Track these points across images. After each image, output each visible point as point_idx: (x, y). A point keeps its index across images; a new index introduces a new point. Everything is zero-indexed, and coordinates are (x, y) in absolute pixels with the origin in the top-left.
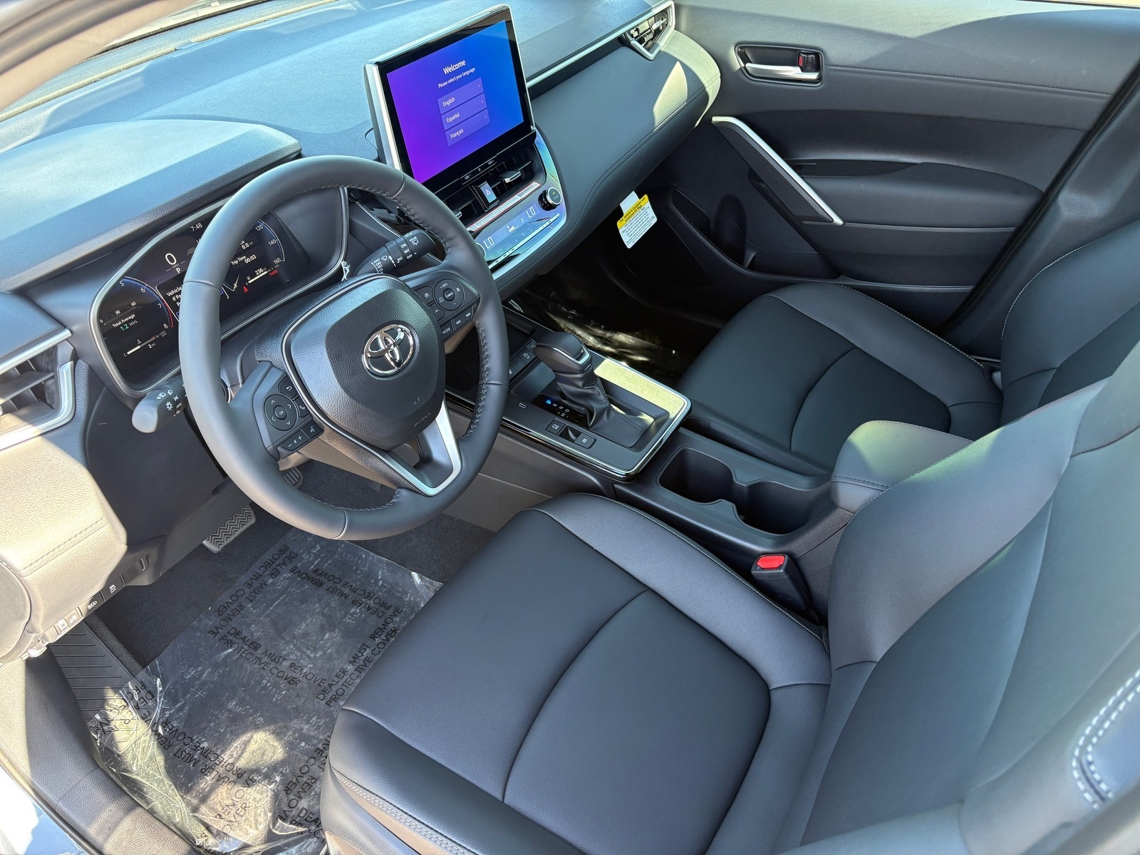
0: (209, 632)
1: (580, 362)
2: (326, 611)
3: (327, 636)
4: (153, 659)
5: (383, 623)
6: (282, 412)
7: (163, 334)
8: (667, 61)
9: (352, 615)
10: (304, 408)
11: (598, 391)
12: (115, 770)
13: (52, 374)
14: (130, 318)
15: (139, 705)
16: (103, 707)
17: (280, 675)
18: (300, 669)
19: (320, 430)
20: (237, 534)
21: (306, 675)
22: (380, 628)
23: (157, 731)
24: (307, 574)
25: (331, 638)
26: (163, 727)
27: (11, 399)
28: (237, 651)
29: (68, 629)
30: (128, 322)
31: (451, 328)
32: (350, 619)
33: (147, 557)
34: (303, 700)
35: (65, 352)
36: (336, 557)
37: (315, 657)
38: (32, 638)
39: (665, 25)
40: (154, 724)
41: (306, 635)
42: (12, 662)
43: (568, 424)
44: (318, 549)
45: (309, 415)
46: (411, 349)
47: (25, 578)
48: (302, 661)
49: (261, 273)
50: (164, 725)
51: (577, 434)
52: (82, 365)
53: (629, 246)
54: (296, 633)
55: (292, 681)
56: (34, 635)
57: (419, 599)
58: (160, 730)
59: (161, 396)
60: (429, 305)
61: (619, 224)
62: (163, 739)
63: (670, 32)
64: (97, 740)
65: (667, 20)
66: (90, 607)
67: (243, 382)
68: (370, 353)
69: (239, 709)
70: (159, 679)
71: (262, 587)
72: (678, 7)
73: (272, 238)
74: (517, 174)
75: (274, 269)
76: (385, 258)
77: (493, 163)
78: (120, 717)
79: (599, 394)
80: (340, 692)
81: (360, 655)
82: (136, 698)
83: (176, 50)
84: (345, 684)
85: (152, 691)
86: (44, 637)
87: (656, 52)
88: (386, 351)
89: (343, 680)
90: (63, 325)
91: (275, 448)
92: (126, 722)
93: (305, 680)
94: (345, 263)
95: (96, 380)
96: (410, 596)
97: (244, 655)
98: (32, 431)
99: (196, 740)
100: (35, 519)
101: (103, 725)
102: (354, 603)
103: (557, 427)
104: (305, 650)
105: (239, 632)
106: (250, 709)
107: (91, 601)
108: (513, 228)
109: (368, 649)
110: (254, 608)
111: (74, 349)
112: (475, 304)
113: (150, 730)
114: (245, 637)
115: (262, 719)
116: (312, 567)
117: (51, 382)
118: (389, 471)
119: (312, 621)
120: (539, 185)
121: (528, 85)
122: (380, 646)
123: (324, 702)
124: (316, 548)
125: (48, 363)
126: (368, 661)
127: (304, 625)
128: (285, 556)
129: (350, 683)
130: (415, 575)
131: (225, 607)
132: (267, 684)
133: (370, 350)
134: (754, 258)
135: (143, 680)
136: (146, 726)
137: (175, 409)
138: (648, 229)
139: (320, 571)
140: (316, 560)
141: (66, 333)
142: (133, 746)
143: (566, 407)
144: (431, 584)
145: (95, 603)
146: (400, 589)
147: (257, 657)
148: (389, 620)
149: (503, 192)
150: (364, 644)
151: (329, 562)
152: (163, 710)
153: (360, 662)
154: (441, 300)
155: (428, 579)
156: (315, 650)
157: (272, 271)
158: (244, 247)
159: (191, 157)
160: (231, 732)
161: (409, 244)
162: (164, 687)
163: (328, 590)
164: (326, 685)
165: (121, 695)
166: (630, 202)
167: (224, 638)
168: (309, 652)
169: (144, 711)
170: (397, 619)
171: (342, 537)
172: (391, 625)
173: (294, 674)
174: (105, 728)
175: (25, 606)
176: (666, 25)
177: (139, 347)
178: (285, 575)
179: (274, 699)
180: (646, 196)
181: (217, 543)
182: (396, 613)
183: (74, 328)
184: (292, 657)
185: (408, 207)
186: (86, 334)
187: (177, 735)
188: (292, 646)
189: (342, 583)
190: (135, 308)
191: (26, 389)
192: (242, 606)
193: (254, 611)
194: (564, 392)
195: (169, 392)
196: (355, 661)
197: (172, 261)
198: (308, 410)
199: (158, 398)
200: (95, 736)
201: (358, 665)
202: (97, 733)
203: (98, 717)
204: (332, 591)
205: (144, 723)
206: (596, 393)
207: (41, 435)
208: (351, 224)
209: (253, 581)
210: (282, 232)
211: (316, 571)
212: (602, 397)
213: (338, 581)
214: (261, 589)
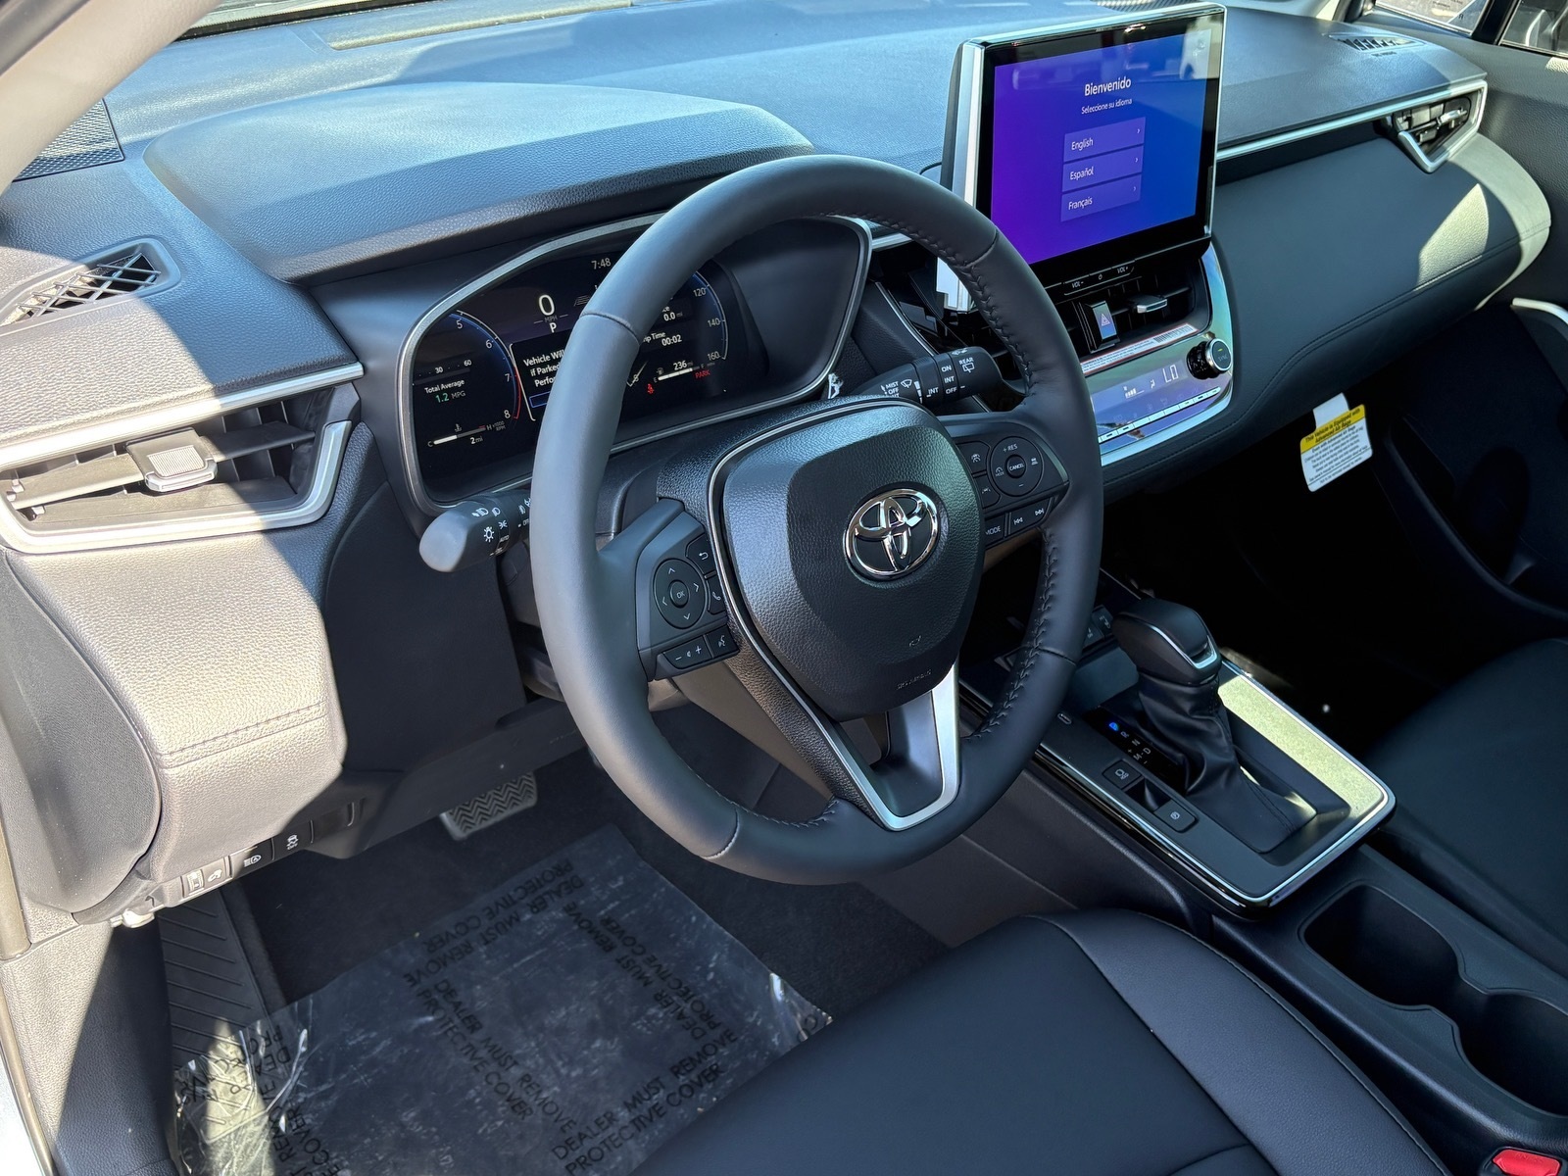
0: (405, 976)
1: (1199, 666)
2: (606, 999)
3: (598, 1044)
4: (305, 994)
5: (700, 1050)
6: (682, 594)
7: (500, 426)
8: (1457, 182)
9: (649, 1019)
10: (718, 598)
11: (1219, 726)
12: (190, 1171)
13: (311, 435)
14: (456, 384)
15: (263, 1066)
16: (205, 1052)
17: (500, 1088)
18: (537, 1089)
19: (734, 647)
20: (500, 817)
21: (544, 1104)
22: (691, 1059)
23: (277, 1121)
24: (590, 923)
25: (605, 1050)
26: (288, 1119)
27: (235, 459)
28: (441, 1023)
29: (202, 891)
30: (449, 391)
31: (1003, 529)
32: (644, 1025)
33: (363, 802)
34: (529, 1148)
35: (344, 401)
36: (647, 906)
37: (568, 1075)
38: (142, 886)
39: (1461, 122)
40: (276, 1108)
41: (561, 1031)
42: (93, 926)
43: (1147, 775)
44: (620, 883)
45: (723, 614)
46: (931, 541)
47: (166, 771)
48: (544, 1077)
49: (683, 369)
50: (291, 1115)
51: (1162, 799)
52: (363, 431)
53: (1313, 487)
54: (546, 1022)
55: (518, 1107)
56: (145, 883)
57: (771, 1027)
58: (283, 1121)
59: (480, 512)
60: (977, 474)
61: (1304, 443)
62: (282, 1140)
63: (1471, 133)
64: (178, 1106)
65: (1468, 114)
66: (247, 863)
67: (619, 530)
68: (859, 529)
69: (418, 1129)
70: (305, 1032)
71: (510, 924)
72: (1493, 95)
73: (715, 315)
74: (1162, 303)
75: (705, 368)
76: (908, 383)
77: (1126, 272)
78: (226, 1078)
79: (1220, 736)
80: (595, 1154)
81: (646, 1097)
82: (261, 1053)
83: (632, 5)
84: (608, 1142)
85: (290, 1048)
86: (160, 894)
87: (1439, 161)
88: (885, 532)
89: (606, 1135)
90: (354, 354)
91: (654, 654)
92: (233, 1089)
93: (540, 1112)
94: (836, 378)
95: (378, 465)
96: (758, 1017)
97: (450, 1034)
98: (252, 520)
99: (335, 1161)
100: (212, 671)
101: (197, 1083)
102: (659, 998)
103: (1124, 776)
104: (553, 1057)
105: (453, 990)
106: (436, 1133)
107: (251, 854)
108: (1133, 392)
109: (662, 1091)
110: (489, 957)
111: (360, 401)
112: (1057, 495)
113: (267, 1117)
114: (460, 1003)
115: (451, 1160)
116: (602, 912)
117: (307, 447)
118: (829, 759)
119: (578, 1010)
120: (1194, 330)
121: (1219, 155)
122: (685, 1091)
123: (563, 1164)
124: (616, 881)
125: (311, 416)
126: (657, 1112)
127: (563, 1012)
128: (562, 880)
129: (617, 1143)
130: (776, 982)
131: (441, 940)
132: (475, 1098)
133: (861, 524)
134: (1528, 571)
135: (281, 1024)
136: (263, 1108)
137: (495, 543)
138: (1352, 466)
139: (614, 925)
140: (612, 902)
141: (356, 370)
142: (232, 1136)
143: (1145, 743)
144: (802, 1006)
145: (256, 858)
146: (742, 998)
147: (470, 1045)
148: (711, 1050)
149: (1131, 328)
150: (657, 1079)
151: (633, 912)
152: (297, 1089)
153: (644, 1109)
154: (999, 472)
155: (796, 994)
156: (571, 1063)
157: (701, 370)
158: (666, 318)
159: (641, 124)
160: (395, 1165)
161: (956, 368)
162: (309, 1048)
163: (619, 961)
164: (574, 1132)
165: (238, 1039)
166: (1331, 411)
167: (425, 993)
168: (560, 1063)
169: (267, 1080)
170: (724, 1051)
171: (722, 857)
172: (712, 1059)
173: (524, 1096)
174: (199, 1089)
175: (149, 823)
176: (1465, 122)
177: (454, 437)
178: (554, 913)
179: (480, 1131)
180: (1362, 408)
181: (464, 823)
182: (727, 1041)
183: (372, 364)
184: (529, 1063)
185: (987, 291)
186: (388, 379)
187: (305, 1141)
188: (533, 1044)
189: (645, 956)
190: (468, 370)
191: (262, 450)
192: (470, 947)
193: (488, 962)
194: (1149, 713)
195: (494, 511)
196: (635, 1106)
197: (548, 309)
198: (725, 606)
199: (474, 514)
200: (179, 1099)
201: (638, 1114)
202: (182, 1095)
203: (192, 1065)
204: (625, 964)
205: (260, 1103)
206: (1213, 730)
207: (263, 532)
208: (859, 317)
209: (500, 907)
210: (734, 309)
211: (607, 922)
212: (1224, 742)
213: (640, 950)
214: (508, 927)
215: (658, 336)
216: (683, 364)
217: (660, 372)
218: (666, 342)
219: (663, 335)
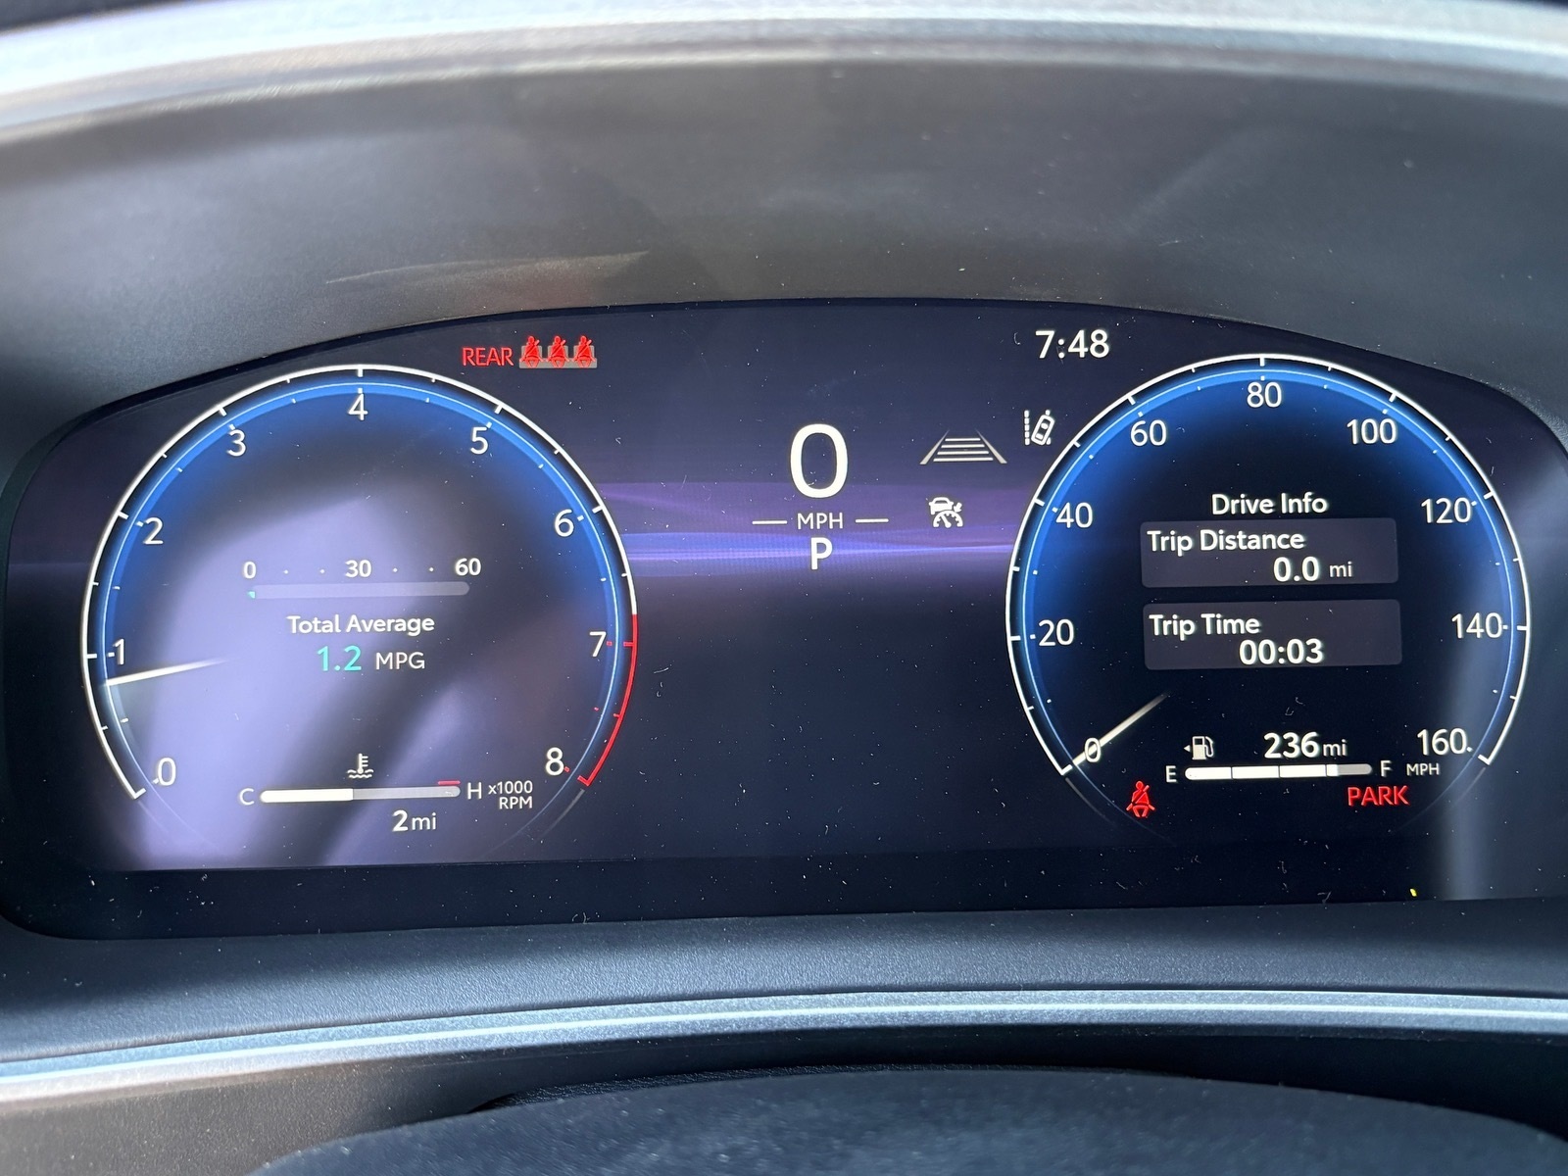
49: (1300, 761)
73: (1496, 606)
75: (1398, 779)
157: (1373, 780)
158: (1282, 571)
215: (1227, 625)
216: (1306, 743)
217: (1200, 752)
218: (1257, 654)
219: (1252, 625)
